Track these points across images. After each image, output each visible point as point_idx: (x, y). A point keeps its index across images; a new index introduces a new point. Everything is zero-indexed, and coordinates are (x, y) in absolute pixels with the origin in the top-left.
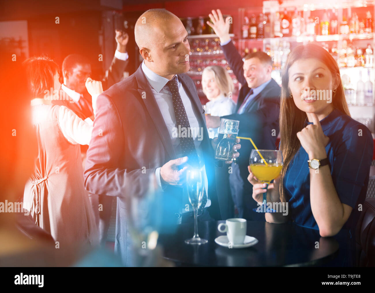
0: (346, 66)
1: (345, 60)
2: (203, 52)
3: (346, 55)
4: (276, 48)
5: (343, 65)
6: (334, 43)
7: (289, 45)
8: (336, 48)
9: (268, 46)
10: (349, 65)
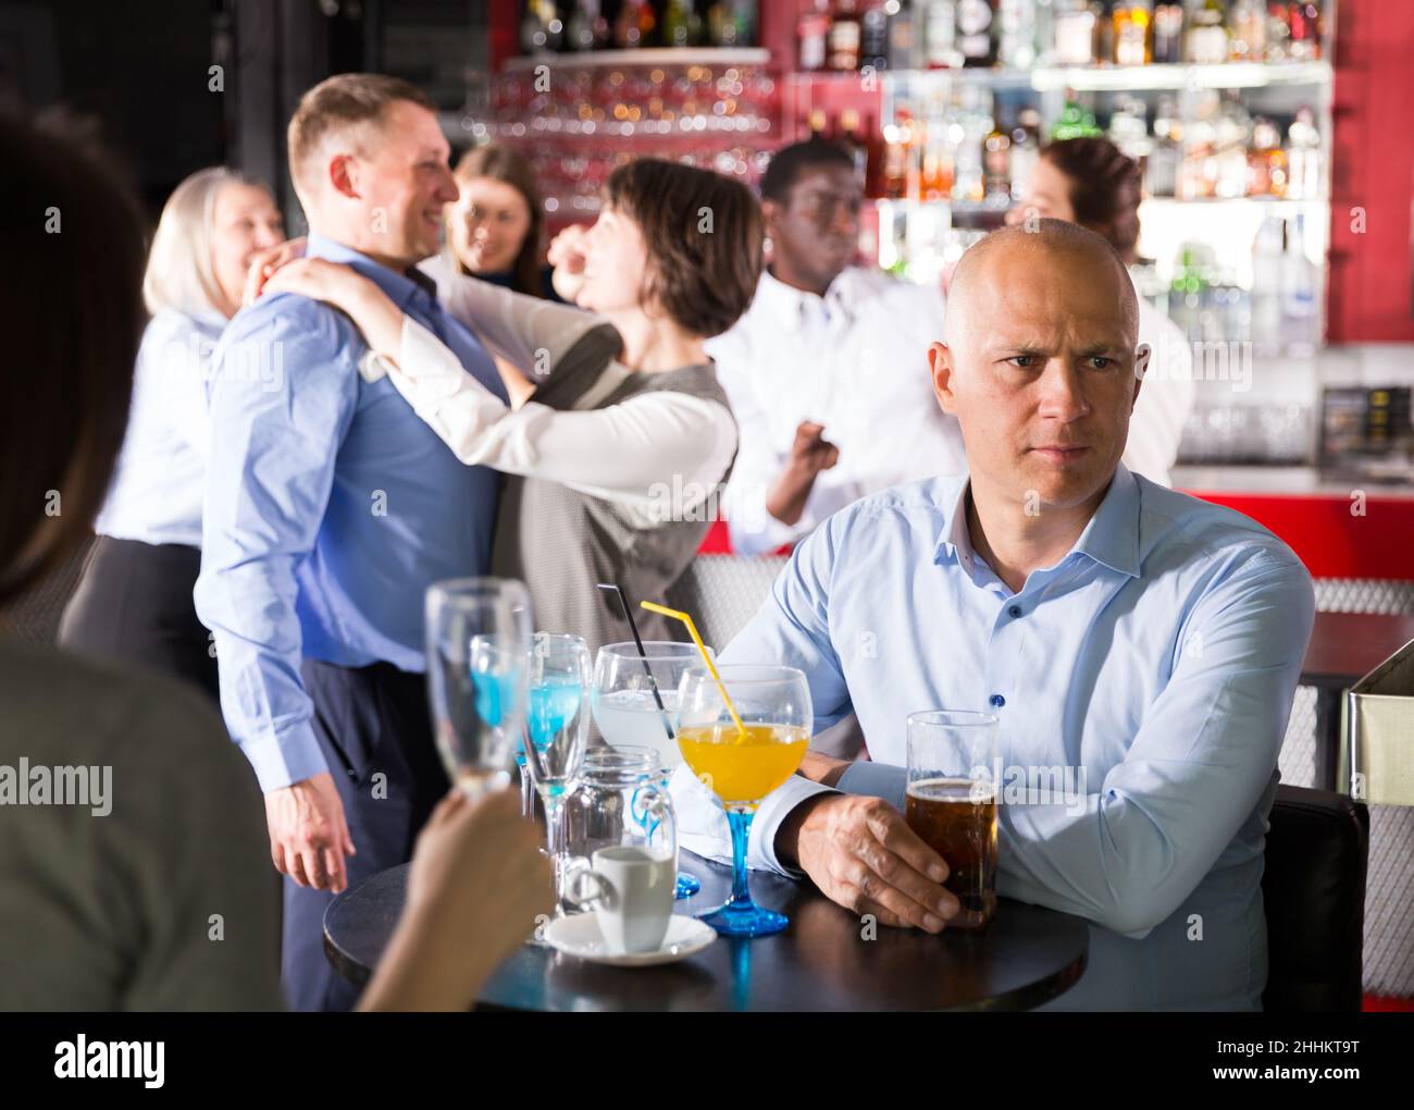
0: (1211, 195)
1: (1210, 167)
2: (641, 120)
3: (1211, 150)
4: (934, 109)
5: (1202, 189)
6: (1166, 96)
7: (987, 101)
8: (1174, 116)
9: (904, 104)
10: (1222, 189)
